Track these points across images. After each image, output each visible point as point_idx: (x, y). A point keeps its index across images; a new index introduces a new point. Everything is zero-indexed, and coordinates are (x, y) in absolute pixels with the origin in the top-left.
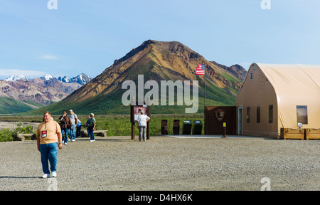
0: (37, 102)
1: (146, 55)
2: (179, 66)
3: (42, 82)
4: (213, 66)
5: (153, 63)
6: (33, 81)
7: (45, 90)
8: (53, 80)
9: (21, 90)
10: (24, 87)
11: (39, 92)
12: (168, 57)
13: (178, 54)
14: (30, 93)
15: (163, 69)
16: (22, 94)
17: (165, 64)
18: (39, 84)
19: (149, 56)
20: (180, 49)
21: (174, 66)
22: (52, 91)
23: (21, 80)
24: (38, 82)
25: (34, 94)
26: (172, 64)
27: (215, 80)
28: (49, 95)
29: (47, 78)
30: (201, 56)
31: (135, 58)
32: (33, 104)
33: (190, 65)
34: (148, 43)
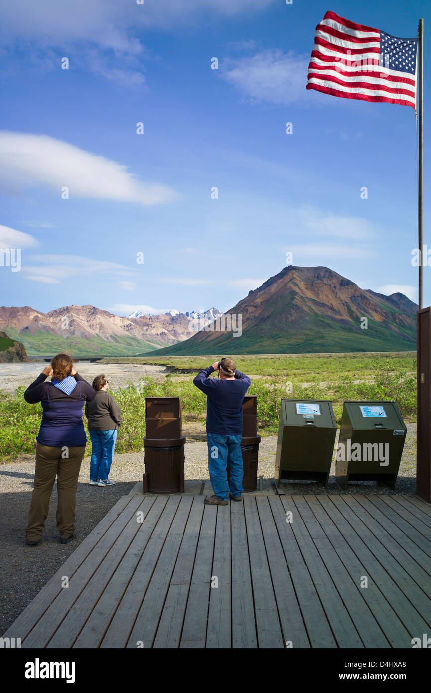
0: (163, 341)
1: (286, 284)
2: (327, 296)
3: (168, 318)
4: (368, 295)
5: (295, 293)
6: (158, 317)
7: (171, 327)
8: (180, 316)
9: (145, 328)
10: (148, 325)
11: (165, 330)
12: (312, 285)
13: (325, 282)
14: (154, 331)
15: (306, 300)
16: (146, 332)
17: (309, 294)
18: (164, 321)
19: (290, 285)
20: (327, 275)
21: (321, 296)
22: (179, 328)
23: (144, 317)
24: (163, 318)
25: (159, 332)
26: (317, 294)
27: (371, 311)
28: (175, 333)
29: (174, 313)
30: (353, 284)
31: (273, 288)
32: (158, 344)
33: (339, 294)
34: (288, 270)
